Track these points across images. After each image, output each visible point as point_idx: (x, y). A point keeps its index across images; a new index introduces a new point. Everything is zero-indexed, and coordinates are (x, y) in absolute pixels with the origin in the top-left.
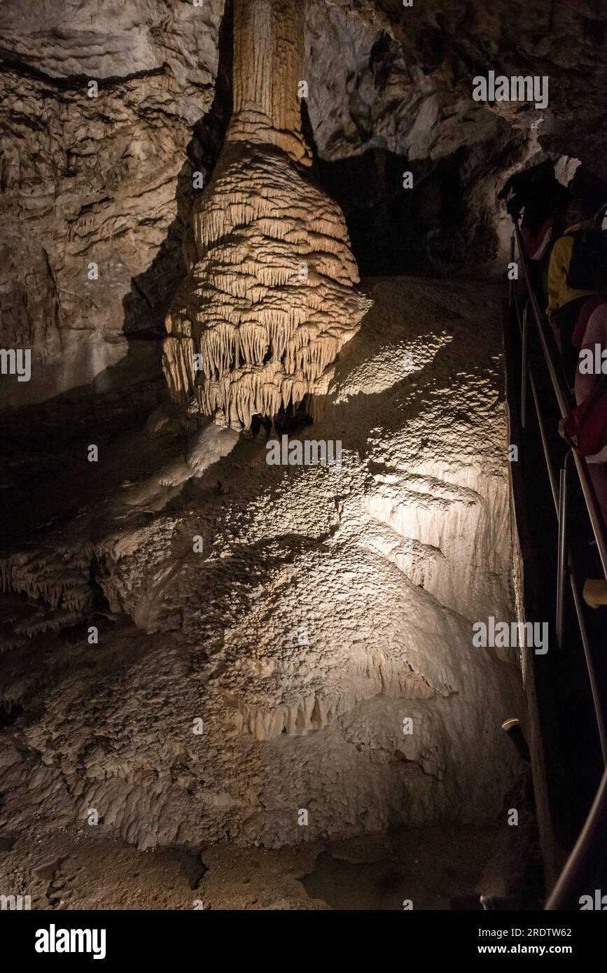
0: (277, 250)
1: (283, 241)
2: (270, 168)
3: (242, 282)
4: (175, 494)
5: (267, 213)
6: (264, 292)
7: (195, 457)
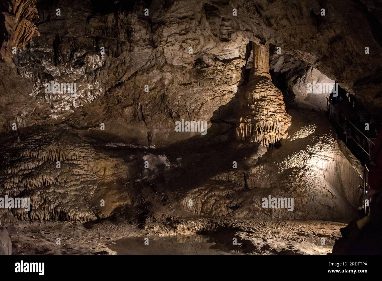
0: (273, 103)
1: (274, 101)
2: (269, 83)
3: (267, 111)
4: (257, 161)
5: (270, 94)
6: (272, 113)
7: (259, 152)
